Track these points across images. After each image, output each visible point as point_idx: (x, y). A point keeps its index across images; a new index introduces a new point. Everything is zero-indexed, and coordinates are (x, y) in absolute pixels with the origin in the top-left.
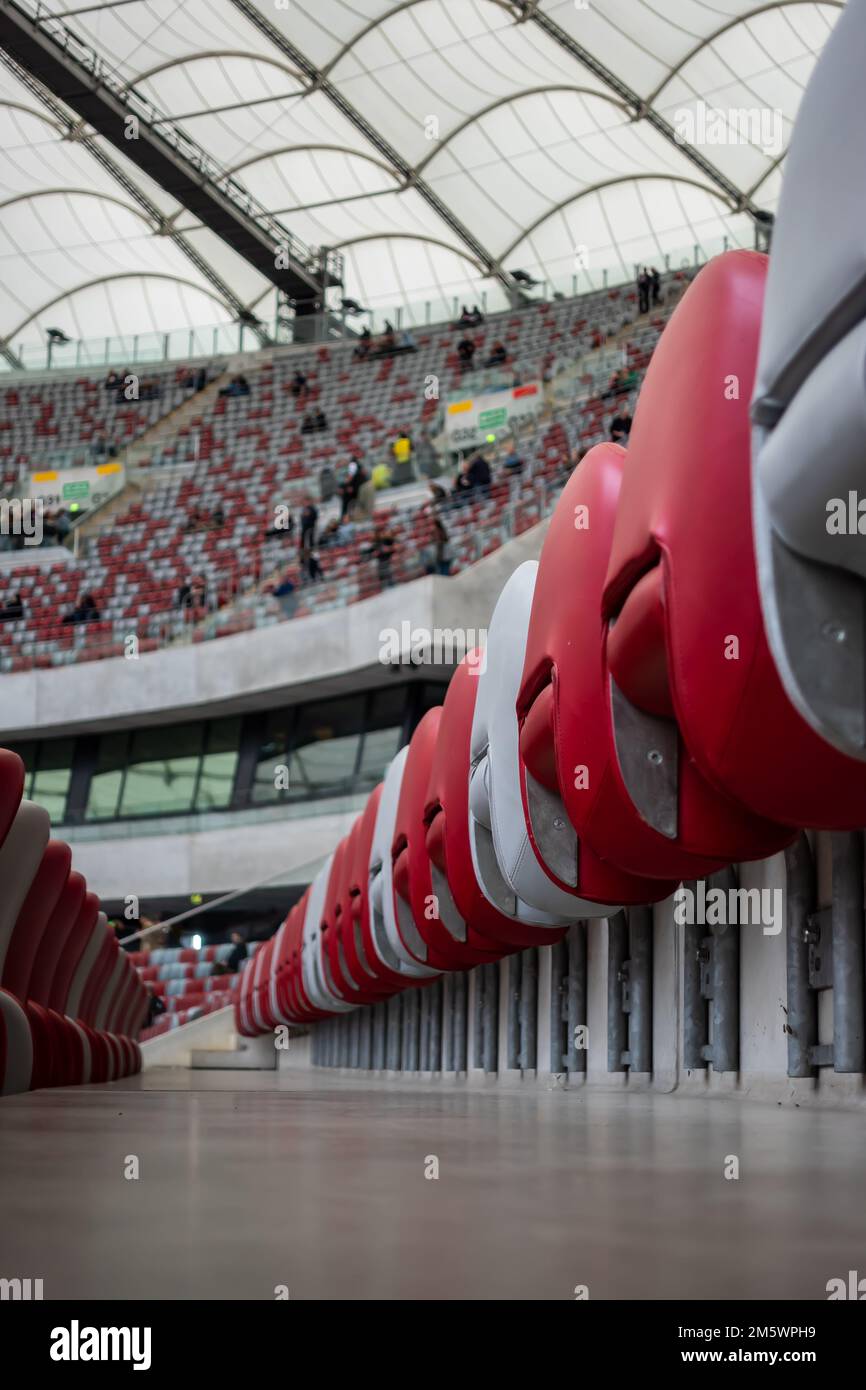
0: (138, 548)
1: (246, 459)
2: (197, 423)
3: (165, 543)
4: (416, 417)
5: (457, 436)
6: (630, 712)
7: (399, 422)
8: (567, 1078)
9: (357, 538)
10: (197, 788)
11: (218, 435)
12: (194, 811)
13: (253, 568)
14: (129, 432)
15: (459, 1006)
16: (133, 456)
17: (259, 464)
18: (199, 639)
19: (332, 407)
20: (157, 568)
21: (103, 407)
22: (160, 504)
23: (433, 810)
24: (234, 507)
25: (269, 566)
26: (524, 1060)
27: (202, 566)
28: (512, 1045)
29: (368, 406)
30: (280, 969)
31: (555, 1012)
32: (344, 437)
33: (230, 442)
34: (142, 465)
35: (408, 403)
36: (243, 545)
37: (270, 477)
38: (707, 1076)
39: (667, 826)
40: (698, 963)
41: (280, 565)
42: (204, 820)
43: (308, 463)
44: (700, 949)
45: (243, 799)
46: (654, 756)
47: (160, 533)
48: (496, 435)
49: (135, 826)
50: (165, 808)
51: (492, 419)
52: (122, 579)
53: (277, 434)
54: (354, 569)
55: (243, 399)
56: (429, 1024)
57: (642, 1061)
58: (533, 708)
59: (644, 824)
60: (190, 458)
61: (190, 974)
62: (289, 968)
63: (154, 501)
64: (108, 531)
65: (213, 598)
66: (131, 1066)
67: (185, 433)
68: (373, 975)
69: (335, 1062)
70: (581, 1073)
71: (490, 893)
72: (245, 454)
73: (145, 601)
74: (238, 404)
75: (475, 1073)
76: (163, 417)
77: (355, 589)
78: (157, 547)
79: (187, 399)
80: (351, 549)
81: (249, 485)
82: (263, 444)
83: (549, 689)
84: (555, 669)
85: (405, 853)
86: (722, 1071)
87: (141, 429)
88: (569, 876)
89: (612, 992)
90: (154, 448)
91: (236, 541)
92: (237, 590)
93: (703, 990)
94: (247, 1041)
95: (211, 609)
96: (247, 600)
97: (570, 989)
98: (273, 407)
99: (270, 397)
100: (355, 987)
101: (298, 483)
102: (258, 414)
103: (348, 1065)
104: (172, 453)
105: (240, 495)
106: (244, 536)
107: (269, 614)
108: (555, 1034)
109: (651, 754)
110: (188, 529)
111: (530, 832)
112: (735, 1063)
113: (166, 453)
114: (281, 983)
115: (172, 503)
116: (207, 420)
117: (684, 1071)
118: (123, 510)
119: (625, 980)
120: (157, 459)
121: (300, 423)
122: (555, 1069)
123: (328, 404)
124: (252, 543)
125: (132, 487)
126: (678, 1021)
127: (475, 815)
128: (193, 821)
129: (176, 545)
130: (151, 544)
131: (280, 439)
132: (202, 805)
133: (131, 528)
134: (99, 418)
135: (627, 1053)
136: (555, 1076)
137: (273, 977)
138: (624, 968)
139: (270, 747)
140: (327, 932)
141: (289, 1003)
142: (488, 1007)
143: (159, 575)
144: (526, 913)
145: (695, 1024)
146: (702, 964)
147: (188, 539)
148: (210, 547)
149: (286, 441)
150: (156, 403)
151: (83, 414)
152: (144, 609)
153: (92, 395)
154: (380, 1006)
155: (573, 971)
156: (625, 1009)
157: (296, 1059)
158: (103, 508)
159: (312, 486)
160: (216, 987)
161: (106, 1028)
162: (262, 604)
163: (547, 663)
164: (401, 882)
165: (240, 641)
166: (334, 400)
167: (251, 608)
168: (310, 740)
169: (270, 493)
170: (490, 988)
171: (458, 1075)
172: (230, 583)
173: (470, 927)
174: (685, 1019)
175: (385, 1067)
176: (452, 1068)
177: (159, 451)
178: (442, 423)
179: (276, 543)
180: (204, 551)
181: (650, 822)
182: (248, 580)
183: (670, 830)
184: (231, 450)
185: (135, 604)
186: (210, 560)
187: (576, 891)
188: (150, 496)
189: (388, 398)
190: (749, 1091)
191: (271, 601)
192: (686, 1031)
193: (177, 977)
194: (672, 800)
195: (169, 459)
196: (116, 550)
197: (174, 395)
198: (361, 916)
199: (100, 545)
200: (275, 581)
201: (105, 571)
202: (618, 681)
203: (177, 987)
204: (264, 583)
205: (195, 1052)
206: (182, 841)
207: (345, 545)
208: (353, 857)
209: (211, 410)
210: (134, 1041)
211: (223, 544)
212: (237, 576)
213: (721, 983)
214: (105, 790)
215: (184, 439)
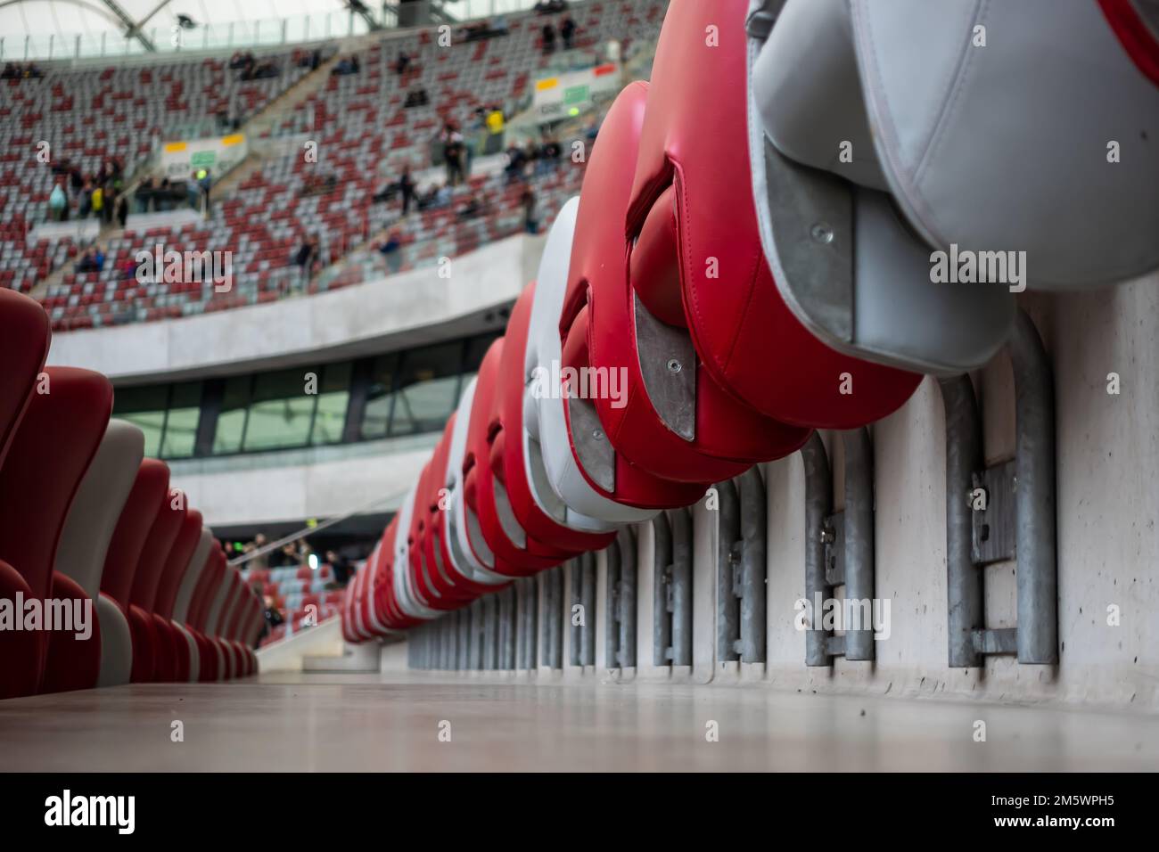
0: (259, 210)
1: (356, 131)
2: (311, 98)
3: (283, 206)
4: (507, 93)
5: (545, 109)
6: (652, 323)
7: (494, 98)
8: (621, 673)
9: (454, 202)
10: (313, 425)
11: (330, 110)
12: (309, 445)
13: (362, 228)
14: (251, 106)
15: (530, 611)
16: (254, 128)
17: (366, 135)
18: (313, 291)
19: (432, 84)
20: (276, 228)
21: (228, 83)
22: (279, 171)
23: (495, 429)
24: (345, 173)
25: (375, 226)
26: (584, 657)
27: (316, 226)
28: (574, 644)
29: (465, 82)
30: (377, 581)
31: (610, 614)
32: (443, 110)
33: (342, 115)
34: (264, 135)
35: (500, 81)
36: (353, 207)
37: (376, 146)
38: (739, 666)
39: (686, 430)
40: (731, 565)
41: (386, 225)
42: (319, 453)
43: (411, 134)
44: (732, 552)
45: (354, 434)
46: (674, 365)
47: (278, 197)
48: (579, 108)
49: (258, 459)
50: (285, 442)
51: (575, 95)
52: (244, 238)
53: (383, 107)
54: (451, 229)
55: (353, 77)
56: (505, 628)
57: (683, 655)
58: (572, 327)
59: (665, 428)
60: (305, 129)
61: (306, 590)
62: (383, 580)
63: (274, 168)
64: (233, 195)
65: (325, 255)
66: (246, 669)
67: (300, 107)
68: (451, 583)
69: (427, 665)
70: (632, 668)
71: (542, 501)
72: (354, 126)
73: (265, 258)
74: (349, 81)
75: (544, 671)
76: (281, 94)
77: (452, 247)
78: (276, 210)
79: (302, 77)
80: (449, 211)
81: (359, 154)
82: (371, 117)
83: (585, 309)
84: (590, 290)
85: (474, 471)
86: (751, 662)
87: (261, 104)
88: (607, 482)
89: (658, 593)
90: (273, 122)
91: (347, 204)
92: (347, 248)
93: (735, 589)
94: (353, 648)
95: (324, 265)
96: (356, 256)
97: (623, 592)
98: (380, 83)
99: (376, 75)
100: (437, 594)
101: (402, 152)
102: (366, 91)
103: (438, 667)
104: (289, 125)
105: (349, 163)
106: (353, 199)
107: (375, 269)
108: (610, 633)
109: (670, 364)
110: (305, 192)
111: (571, 442)
112: (762, 656)
113: (284, 126)
114: (378, 594)
115: (289, 169)
116: (321, 96)
117: (719, 664)
118: (244, 176)
119: (669, 583)
120: (276, 131)
121: (404, 98)
122: (609, 665)
123: (428, 81)
124: (361, 206)
125: (253, 156)
126: (714, 618)
127: (529, 431)
128: (309, 454)
129: (292, 207)
130: (271, 207)
131: (386, 112)
132: (317, 439)
133: (252, 192)
134: (223, 95)
135: (670, 649)
136: (608, 671)
137: (372, 589)
138: (668, 571)
139: (377, 388)
140: (413, 546)
141: (384, 612)
142: (554, 611)
143: (277, 235)
144: (575, 520)
145: (728, 621)
146: (734, 566)
147: (304, 202)
148: (323, 209)
149: (391, 115)
150: (275, 82)
151: (210, 91)
152: (264, 265)
153: (218, 75)
154: (464, 610)
155: (625, 577)
156: (669, 608)
157: (396, 663)
158: (228, 175)
159: (415, 154)
160: (329, 600)
161: (218, 633)
162: (370, 259)
163: (583, 285)
164: (470, 496)
165: (349, 293)
166: (434, 78)
167: (360, 263)
168: (412, 381)
169: (377, 160)
170: (556, 594)
171: (529, 672)
172: (341, 241)
173: (530, 536)
174: (719, 616)
175: (468, 667)
176: (523, 667)
177: (278, 123)
178: (530, 99)
179: (383, 206)
180: (318, 212)
181: (670, 427)
182: (357, 239)
183: (688, 434)
184: (342, 122)
185: (256, 260)
186: (323, 221)
187: (613, 496)
188: (270, 164)
189: (482, 75)
190: (774, 680)
191: (378, 258)
192: (719, 627)
193: (295, 592)
194: (691, 405)
195: (287, 131)
196: (239, 213)
197: (291, 73)
198: (438, 530)
199: (224, 208)
200: (382, 239)
201: (229, 232)
202: (641, 296)
203: (293, 601)
204: (371, 242)
205: (306, 658)
206: (299, 472)
207: (445, 207)
208: (433, 478)
209: (324, 86)
210: (249, 648)
211: (335, 207)
212: (347, 235)
213: (750, 582)
214: (230, 426)
215: (299, 114)
